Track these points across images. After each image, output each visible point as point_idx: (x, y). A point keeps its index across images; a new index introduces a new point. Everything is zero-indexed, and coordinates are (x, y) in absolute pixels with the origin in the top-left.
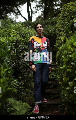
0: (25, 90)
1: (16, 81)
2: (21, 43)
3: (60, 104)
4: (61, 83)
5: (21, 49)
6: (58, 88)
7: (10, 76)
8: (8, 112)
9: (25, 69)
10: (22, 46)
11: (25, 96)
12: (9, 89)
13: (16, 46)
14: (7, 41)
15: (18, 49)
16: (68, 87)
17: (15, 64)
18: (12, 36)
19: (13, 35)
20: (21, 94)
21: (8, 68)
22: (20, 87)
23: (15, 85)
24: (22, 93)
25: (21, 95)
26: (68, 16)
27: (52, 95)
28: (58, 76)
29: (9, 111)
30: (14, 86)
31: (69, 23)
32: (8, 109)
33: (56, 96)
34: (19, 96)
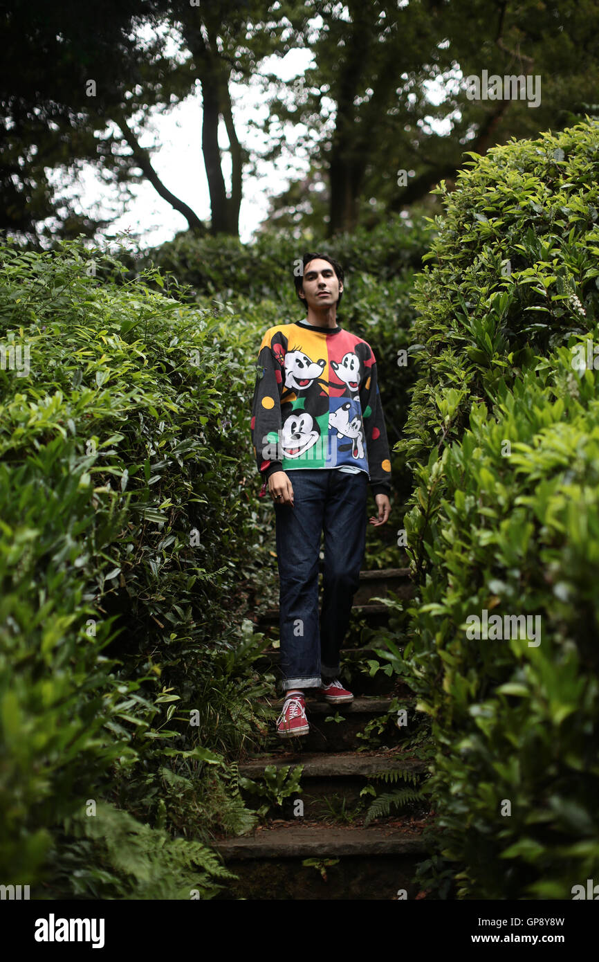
0: (186, 754)
1: (128, 693)
2: (162, 425)
3: (425, 856)
4: (433, 712)
5: (159, 465)
6: (418, 741)
7: (93, 656)
8: (76, 892)
9: (184, 607)
10: (168, 447)
11: (188, 796)
12: (89, 743)
13: (130, 452)
14: (71, 424)
15: (139, 473)
16: (467, 736)
17: (116, 572)
18: (101, 378)
19: (109, 369)
20: (159, 782)
21: (78, 609)
22: (153, 735)
23: (118, 720)
24: (166, 773)
25: (155, 790)
26: (490, 239)
27: (373, 793)
28: (412, 663)
29: (83, 891)
30: (111, 725)
31: (493, 296)
32: (78, 879)
33: (402, 797)
34: (144, 796)
